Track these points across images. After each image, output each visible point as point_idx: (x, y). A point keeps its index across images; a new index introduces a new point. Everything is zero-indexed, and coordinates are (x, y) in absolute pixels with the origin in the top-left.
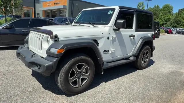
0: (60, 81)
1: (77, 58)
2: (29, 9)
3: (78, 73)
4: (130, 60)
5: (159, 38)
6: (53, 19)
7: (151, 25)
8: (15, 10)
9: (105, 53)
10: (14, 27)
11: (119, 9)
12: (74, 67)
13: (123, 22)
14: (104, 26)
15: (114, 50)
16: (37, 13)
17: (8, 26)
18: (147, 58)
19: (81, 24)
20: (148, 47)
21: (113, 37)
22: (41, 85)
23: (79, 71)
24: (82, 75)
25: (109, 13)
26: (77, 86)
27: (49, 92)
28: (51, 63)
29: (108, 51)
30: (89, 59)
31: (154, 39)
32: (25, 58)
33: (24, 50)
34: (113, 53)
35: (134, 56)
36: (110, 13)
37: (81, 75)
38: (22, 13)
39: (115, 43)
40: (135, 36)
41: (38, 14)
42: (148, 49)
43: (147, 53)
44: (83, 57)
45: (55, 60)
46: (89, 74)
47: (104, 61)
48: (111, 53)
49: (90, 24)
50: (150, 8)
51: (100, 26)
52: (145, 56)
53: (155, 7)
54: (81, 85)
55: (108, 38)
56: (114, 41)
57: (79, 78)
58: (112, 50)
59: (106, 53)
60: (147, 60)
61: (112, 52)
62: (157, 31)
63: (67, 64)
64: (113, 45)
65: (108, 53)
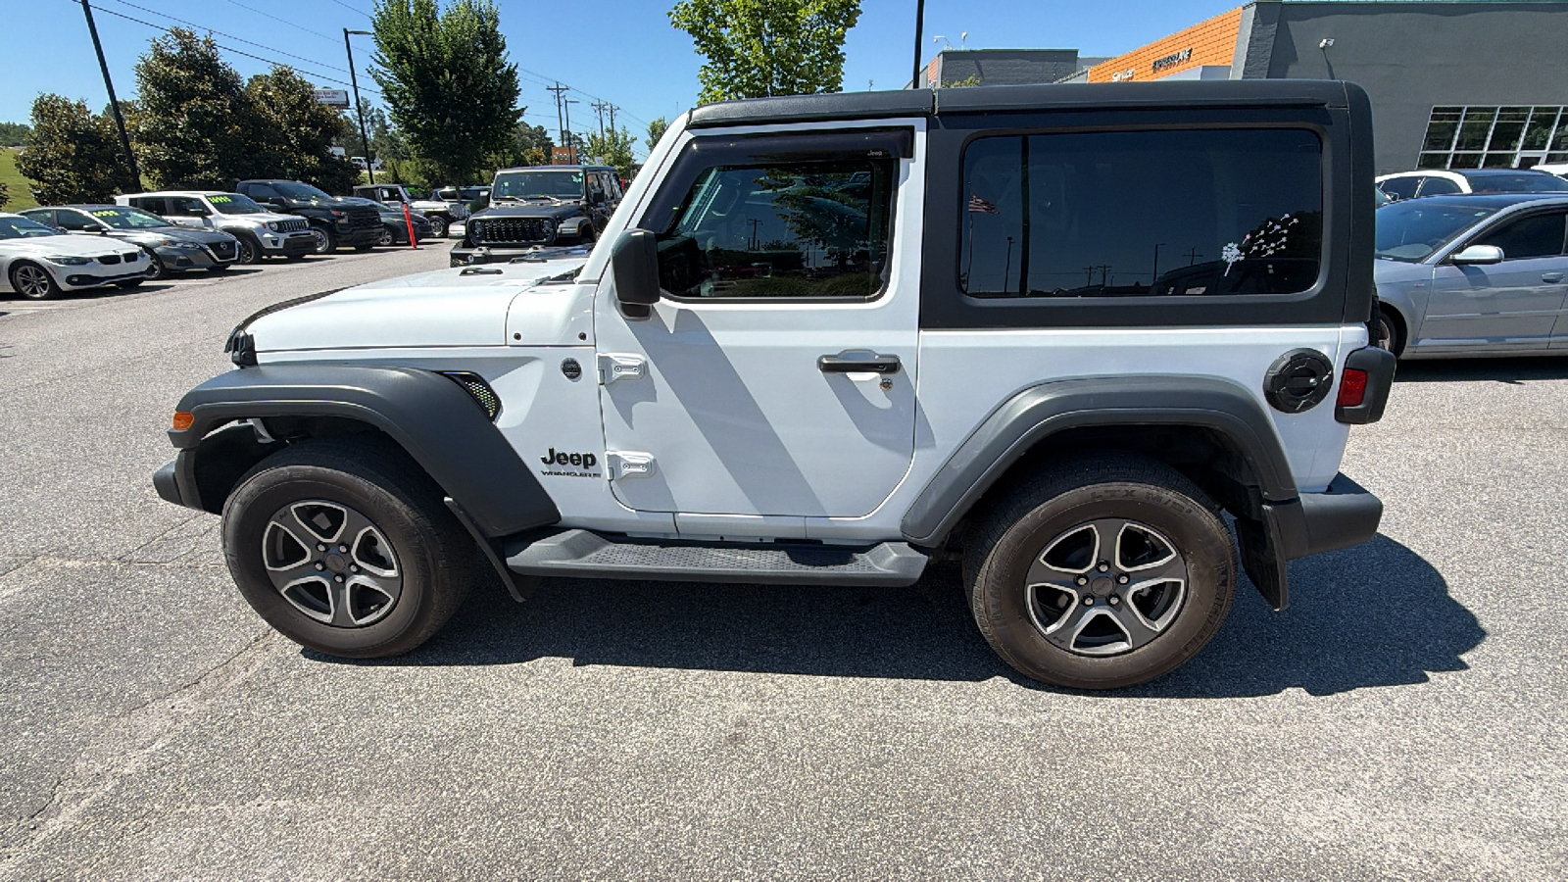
3: (321, 548)
9: (558, 467)
11: (688, 137)
12: (280, 511)
15: (639, 457)
20: (1149, 491)
21: (605, 360)
24: (353, 569)
26: (328, 617)
29: (586, 461)
35: (913, 545)
37: (351, 566)
39: (641, 409)
40: (899, 366)
46: (394, 573)
47: (566, 522)
48: (608, 475)
54: (356, 622)
55: (572, 369)
57: (339, 580)
58: (614, 458)
59: (572, 468)
61: (613, 469)
64: (632, 428)
65: (586, 471)
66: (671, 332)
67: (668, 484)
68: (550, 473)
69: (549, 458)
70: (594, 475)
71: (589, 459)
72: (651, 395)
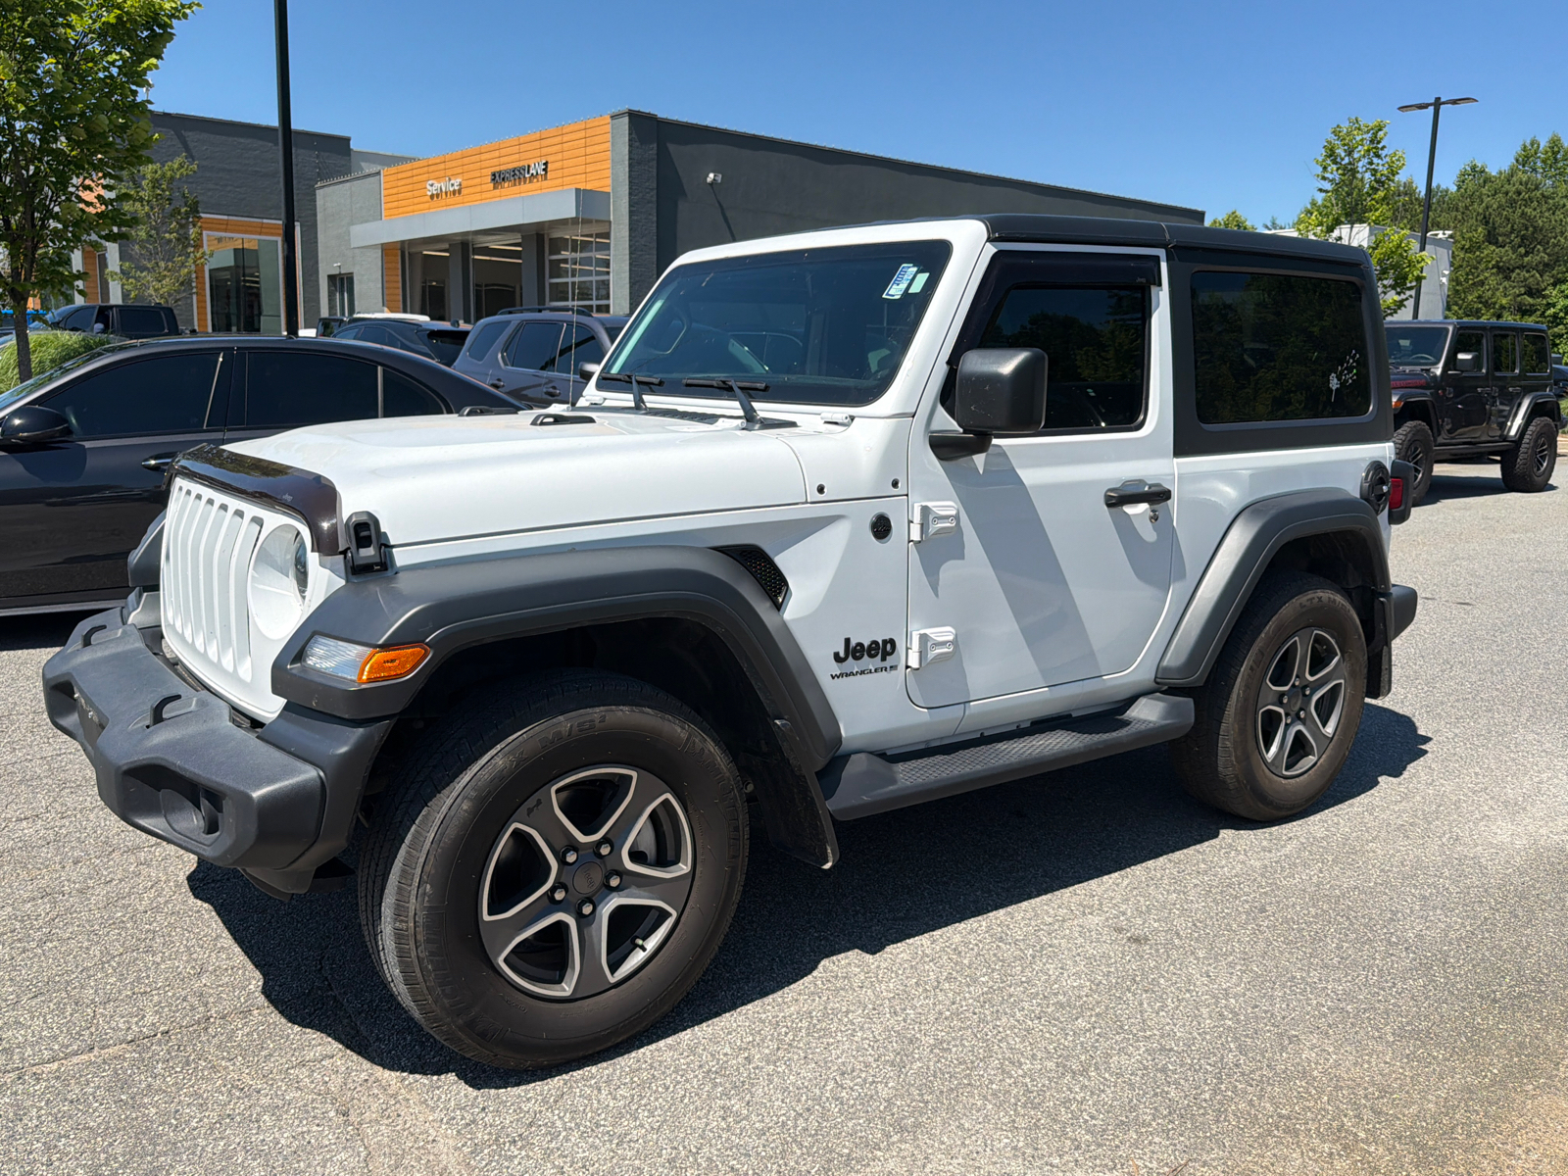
0: (399, 936)
1: (564, 724)
2: (251, 241)
3: (571, 858)
4: (1123, 733)
5: (1544, 486)
6: (466, 334)
7: (1350, 378)
8: (124, 256)
9: (852, 664)
10: (69, 431)
11: (991, 250)
12: (531, 802)
13: (1019, 371)
14: (839, 412)
15: (944, 633)
16: (331, 278)
17: (17, 422)
18: (1325, 710)
19: (652, 400)
20: (1328, 596)
21: (925, 510)
22: (255, 980)
23: (582, 838)
24: (615, 882)
25: (895, 291)
26: (566, 989)
27: (320, 1045)
28: (309, 774)
29: (884, 649)
30: (677, 729)
31: (1399, 517)
32: (102, 727)
33: (112, 650)
34: (942, 667)
35: (1172, 691)
36: (903, 286)
37: (613, 877)
38: (186, 283)
39: (949, 571)
40: (1166, 495)
41: (342, 283)
42: (1325, 617)
43: (1318, 663)
44: (623, 715)
45: (343, 743)
46: (684, 868)
47: (845, 747)
48: (914, 662)
49: (724, 391)
50: (1476, 171)
51: (810, 417)
52: (1302, 691)
53: (1526, 158)
54: (613, 980)
55: (881, 528)
56: (938, 548)
57: (587, 909)
58: (924, 638)
59: (867, 662)
60: (1329, 729)
61: (922, 654)
62: (1519, 421)
63: (466, 777)
64: (937, 595)
65: (884, 664)
66: (981, 472)
67: (964, 665)
68: (841, 675)
69: (842, 655)
70: (891, 667)
71: (889, 647)
72: (958, 552)
